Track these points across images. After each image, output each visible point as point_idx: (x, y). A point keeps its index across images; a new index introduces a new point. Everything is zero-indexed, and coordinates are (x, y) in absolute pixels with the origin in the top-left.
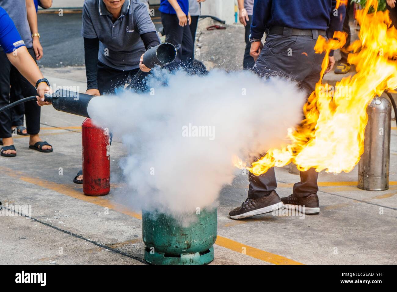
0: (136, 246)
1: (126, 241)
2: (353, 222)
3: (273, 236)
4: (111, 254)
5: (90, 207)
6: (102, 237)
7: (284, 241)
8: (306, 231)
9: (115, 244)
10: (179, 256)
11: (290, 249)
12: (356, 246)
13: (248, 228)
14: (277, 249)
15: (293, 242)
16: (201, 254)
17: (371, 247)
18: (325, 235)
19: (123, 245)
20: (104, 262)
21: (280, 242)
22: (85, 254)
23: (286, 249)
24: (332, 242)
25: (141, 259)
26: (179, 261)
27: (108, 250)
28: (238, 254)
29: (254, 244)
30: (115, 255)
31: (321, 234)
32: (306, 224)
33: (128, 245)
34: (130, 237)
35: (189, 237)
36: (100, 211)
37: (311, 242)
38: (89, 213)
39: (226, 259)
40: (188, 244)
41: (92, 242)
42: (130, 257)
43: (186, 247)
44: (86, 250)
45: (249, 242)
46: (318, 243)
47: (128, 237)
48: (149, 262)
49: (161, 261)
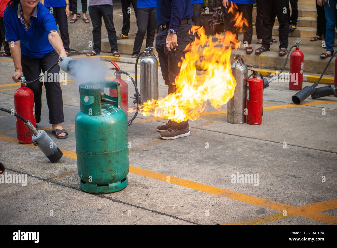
0: (69, 178)
1: (60, 174)
2: (200, 144)
3: (156, 160)
4: (54, 186)
5: (23, 148)
6: (42, 173)
7: (165, 164)
8: (175, 154)
9: (54, 178)
10: (108, 185)
11: (173, 169)
12: (212, 163)
13: (137, 155)
14: (164, 170)
15: (171, 163)
16: (122, 181)
17: (221, 162)
18: (188, 156)
19: (59, 178)
20: (52, 193)
21: (163, 164)
22: (36, 188)
23: (170, 170)
24: (196, 161)
25: (77, 188)
26: (108, 188)
27: (50, 183)
28: (141, 177)
29: (147, 168)
30: (58, 187)
31: (185, 155)
32: (172, 149)
33: (63, 177)
34: (61, 171)
35: (114, 172)
36: (31, 152)
37: (182, 163)
38: (24, 153)
39: (135, 182)
40: (114, 177)
41: (37, 177)
42: (69, 187)
43: (112, 178)
44: (35, 185)
45: (144, 166)
46: (187, 162)
47: (60, 171)
48: (85, 190)
49: (95, 189)
